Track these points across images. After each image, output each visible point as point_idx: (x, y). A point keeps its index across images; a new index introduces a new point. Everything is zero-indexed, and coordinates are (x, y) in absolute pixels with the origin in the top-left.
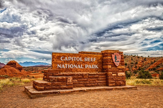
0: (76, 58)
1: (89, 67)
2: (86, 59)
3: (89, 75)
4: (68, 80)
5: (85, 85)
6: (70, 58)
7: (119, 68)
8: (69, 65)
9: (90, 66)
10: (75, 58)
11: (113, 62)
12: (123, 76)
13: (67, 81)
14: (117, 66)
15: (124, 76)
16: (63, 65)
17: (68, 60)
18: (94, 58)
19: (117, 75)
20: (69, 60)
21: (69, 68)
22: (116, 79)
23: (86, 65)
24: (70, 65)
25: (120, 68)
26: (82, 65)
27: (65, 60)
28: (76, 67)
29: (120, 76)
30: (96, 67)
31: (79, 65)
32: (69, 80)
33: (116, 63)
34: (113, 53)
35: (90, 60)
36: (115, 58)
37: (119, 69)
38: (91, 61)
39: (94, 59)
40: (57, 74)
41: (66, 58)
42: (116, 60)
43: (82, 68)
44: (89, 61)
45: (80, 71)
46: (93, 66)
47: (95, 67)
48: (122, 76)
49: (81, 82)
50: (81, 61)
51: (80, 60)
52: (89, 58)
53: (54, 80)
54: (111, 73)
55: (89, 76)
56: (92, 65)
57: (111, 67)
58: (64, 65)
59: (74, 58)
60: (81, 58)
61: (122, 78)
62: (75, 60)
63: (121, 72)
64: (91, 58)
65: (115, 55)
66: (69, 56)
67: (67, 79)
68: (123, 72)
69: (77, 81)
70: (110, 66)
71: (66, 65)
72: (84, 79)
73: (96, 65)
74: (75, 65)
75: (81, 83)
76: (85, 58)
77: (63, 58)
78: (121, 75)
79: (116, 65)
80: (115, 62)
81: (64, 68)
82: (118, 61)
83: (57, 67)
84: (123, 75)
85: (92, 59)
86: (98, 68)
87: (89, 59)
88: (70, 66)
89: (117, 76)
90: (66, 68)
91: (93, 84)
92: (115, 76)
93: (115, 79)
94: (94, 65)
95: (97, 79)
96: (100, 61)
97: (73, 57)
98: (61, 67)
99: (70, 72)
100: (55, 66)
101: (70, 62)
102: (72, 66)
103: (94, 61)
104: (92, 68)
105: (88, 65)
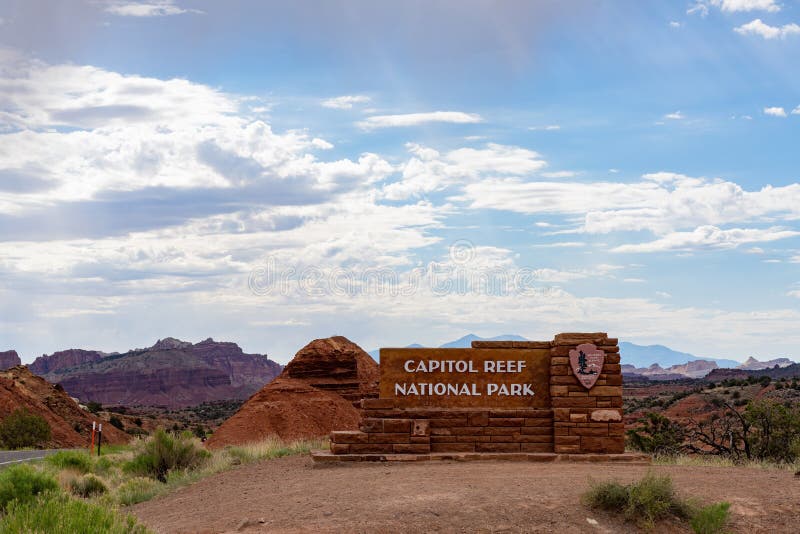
0: (454, 365)
1: (500, 392)
2: (490, 365)
3: (491, 415)
4: (415, 429)
5: (476, 447)
6: (434, 365)
7: (596, 392)
8: (431, 385)
9: (504, 387)
10: (451, 363)
11: (574, 376)
12: (611, 421)
13: (411, 431)
14: (588, 387)
15: (617, 421)
16: (413, 386)
17: (428, 369)
18: (519, 363)
19: (589, 416)
20: (431, 370)
21: (431, 393)
22: (586, 430)
23: (489, 386)
24: (434, 385)
25: (604, 393)
26: (474, 386)
27: (418, 369)
28: (456, 392)
29: (601, 421)
30: (527, 390)
31: (465, 386)
32: (418, 428)
33: (582, 378)
34: (574, 346)
35: (505, 368)
36: (583, 360)
37: (599, 398)
38: (509, 370)
39: (520, 367)
40: (388, 413)
41: (422, 363)
42: (583, 368)
43: (474, 393)
44: (499, 370)
45: (470, 405)
46: (516, 388)
47: (522, 392)
48: (607, 420)
49: (464, 437)
50: (471, 370)
51: (468, 370)
52: (499, 363)
53: (374, 428)
54: (566, 410)
55: (492, 419)
56: (513, 386)
57: (566, 391)
58: (416, 385)
59: (447, 365)
60: (471, 362)
61: (609, 428)
62: (451, 370)
63: (607, 407)
64: (509, 362)
65: (581, 352)
66: (430, 359)
67: (410, 425)
68: (614, 406)
69: (448, 433)
70: (562, 389)
72: (473, 429)
73: (525, 385)
74: (450, 386)
75: (463, 441)
76: (486, 363)
77: (410, 366)
78: (604, 417)
79: (584, 384)
80: (578, 375)
81: (417, 393)
82: (591, 372)
83: (394, 391)
84: (615, 419)
85: (509, 366)
86: (532, 393)
87: (499, 366)
88: (433, 389)
89: (590, 420)
90: (423, 393)
91: (505, 445)
92: (579, 421)
93: (578, 431)
94: (519, 386)
95: (518, 429)
96: (541, 370)
97: (443, 362)
98: (407, 391)
99: (436, 406)
100: (388, 388)
101: (434, 377)
102: (440, 389)
103: (520, 370)
104: (513, 394)
105: (496, 386)
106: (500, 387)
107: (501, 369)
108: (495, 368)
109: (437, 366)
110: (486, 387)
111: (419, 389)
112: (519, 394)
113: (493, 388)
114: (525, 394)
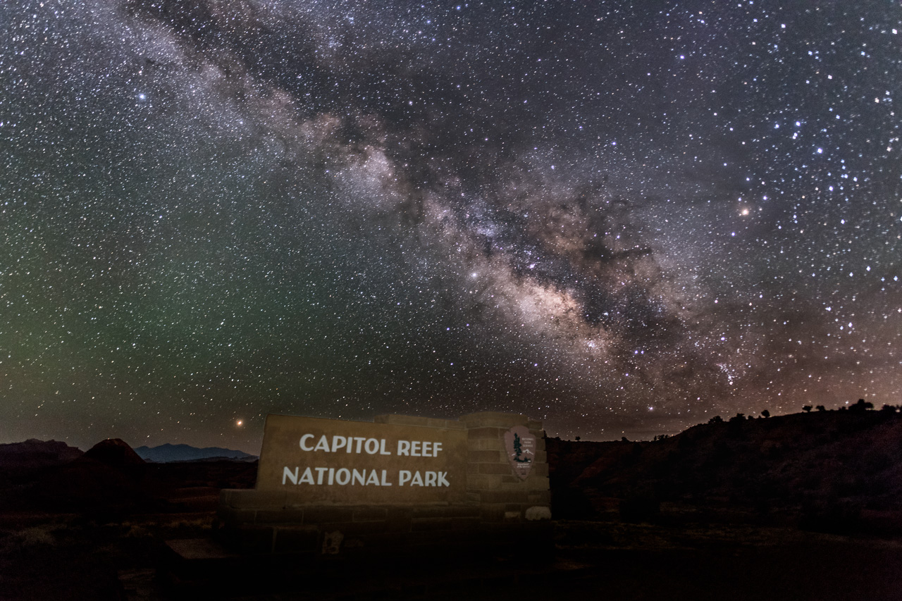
0: (363, 443)
1: (414, 481)
2: (404, 446)
4: (325, 544)
6: (339, 442)
8: (332, 470)
9: (418, 475)
10: (360, 440)
12: (543, 520)
13: (318, 548)
14: (523, 478)
15: (548, 520)
16: (308, 472)
17: (330, 447)
18: (436, 444)
20: (334, 450)
21: (331, 482)
23: (402, 473)
24: (335, 472)
26: (384, 473)
27: (318, 447)
28: (362, 481)
29: (535, 521)
30: (442, 479)
31: (374, 473)
33: (518, 466)
35: (420, 451)
36: (518, 444)
38: (424, 454)
39: (436, 450)
41: (324, 439)
42: (518, 454)
43: (384, 483)
44: (413, 453)
46: (431, 477)
47: (436, 481)
50: (383, 452)
51: (379, 450)
52: (414, 443)
56: (428, 474)
58: (313, 470)
59: (355, 443)
60: (383, 441)
62: (359, 451)
64: (425, 444)
65: (516, 435)
66: (334, 434)
71: (321, 470)
73: (440, 473)
74: (355, 472)
76: (400, 443)
77: (308, 441)
78: (537, 514)
79: (519, 474)
81: (312, 482)
82: (526, 460)
83: (280, 478)
84: (546, 516)
85: (425, 449)
86: (447, 484)
87: (414, 448)
88: (334, 476)
89: (524, 519)
90: (320, 482)
94: (434, 474)
96: (456, 455)
97: (350, 439)
98: (299, 478)
99: (335, 502)
100: (272, 474)
101: (337, 459)
102: (343, 477)
103: (435, 455)
104: (427, 485)
105: (409, 473)
106: (413, 476)
107: (417, 451)
108: (410, 451)
109: (342, 445)
110: (398, 474)
111: (315, 475)
112: (434, 485)
113: (405, 476)
114: (440, 485)
